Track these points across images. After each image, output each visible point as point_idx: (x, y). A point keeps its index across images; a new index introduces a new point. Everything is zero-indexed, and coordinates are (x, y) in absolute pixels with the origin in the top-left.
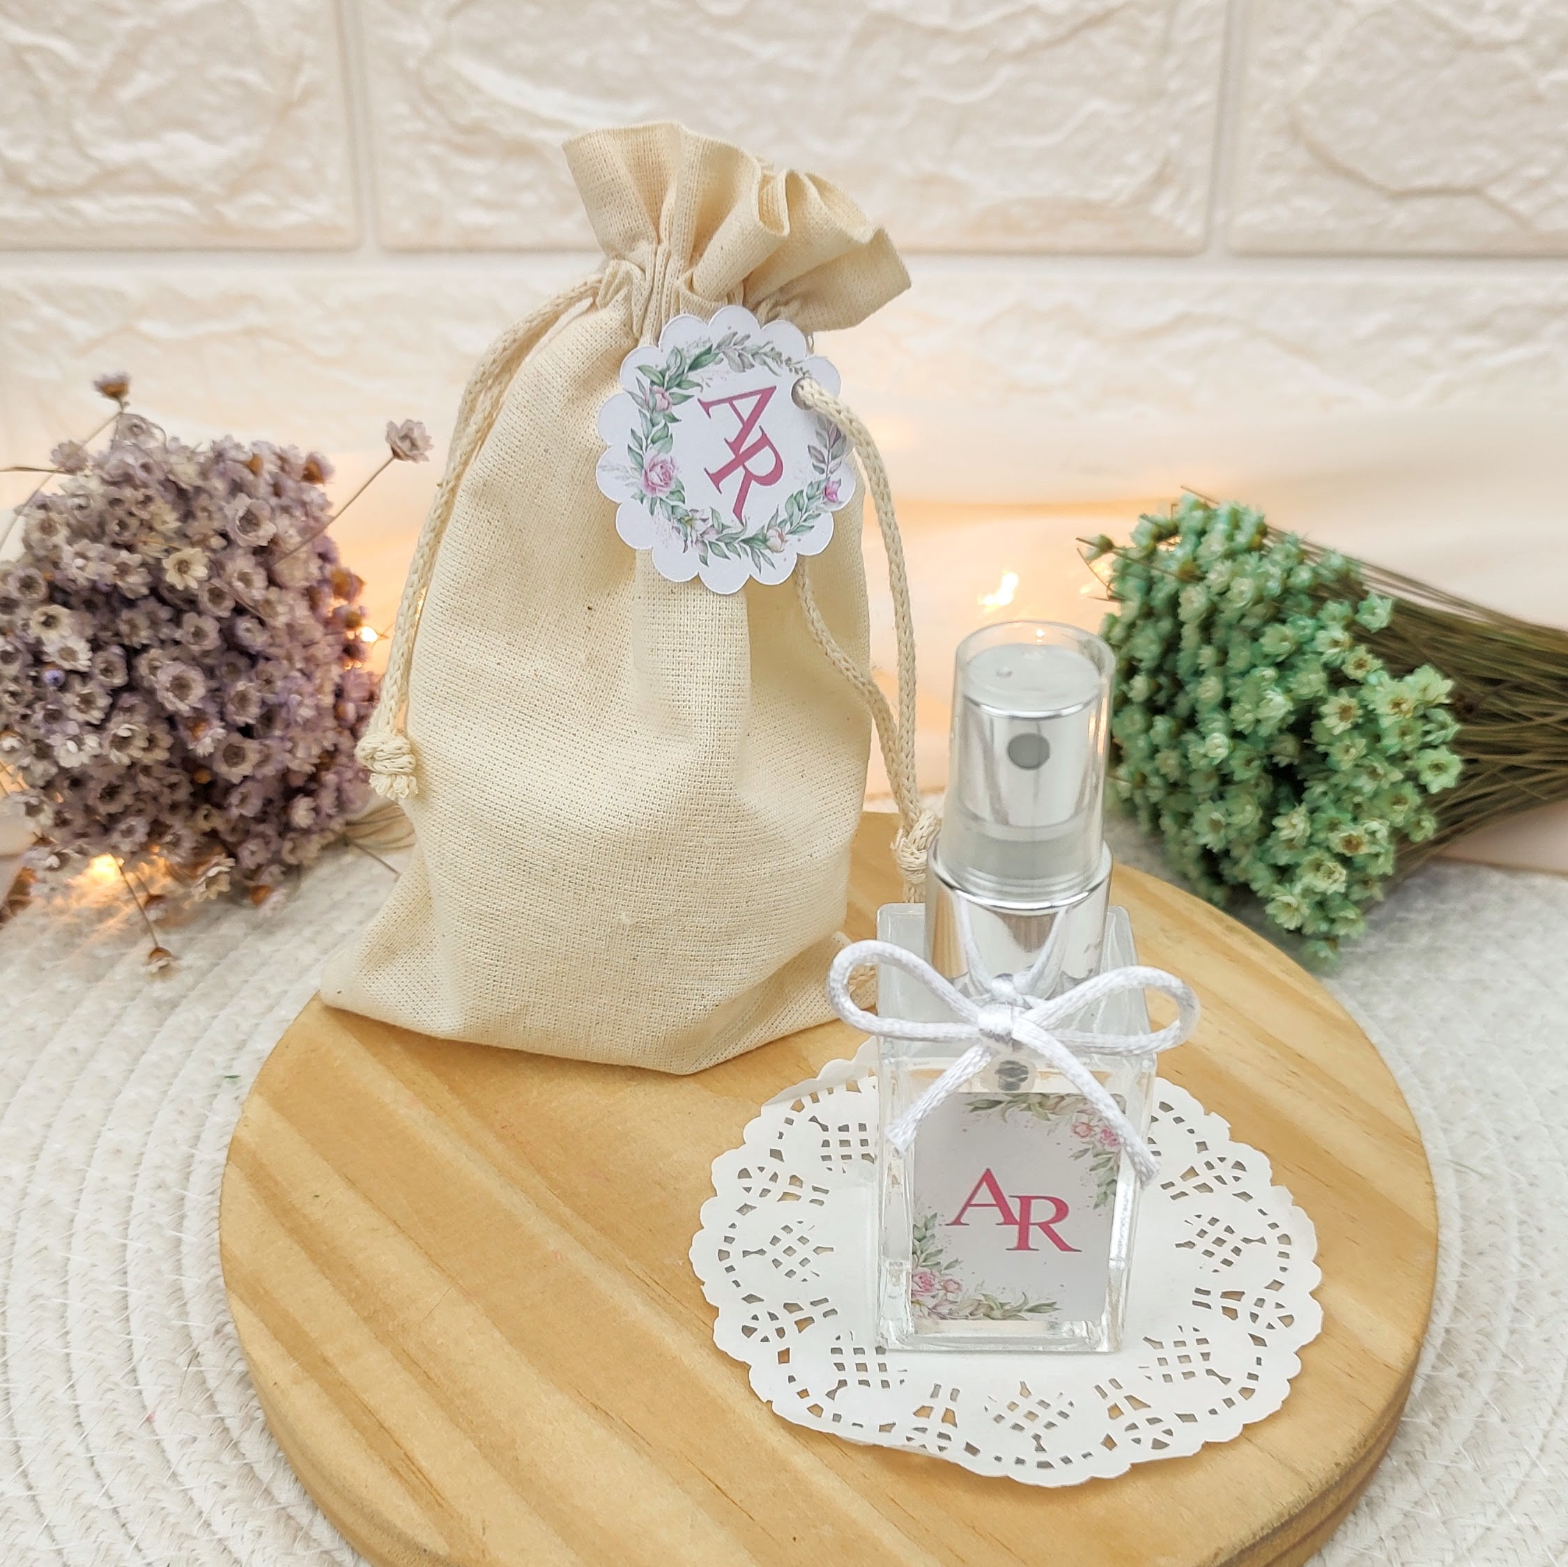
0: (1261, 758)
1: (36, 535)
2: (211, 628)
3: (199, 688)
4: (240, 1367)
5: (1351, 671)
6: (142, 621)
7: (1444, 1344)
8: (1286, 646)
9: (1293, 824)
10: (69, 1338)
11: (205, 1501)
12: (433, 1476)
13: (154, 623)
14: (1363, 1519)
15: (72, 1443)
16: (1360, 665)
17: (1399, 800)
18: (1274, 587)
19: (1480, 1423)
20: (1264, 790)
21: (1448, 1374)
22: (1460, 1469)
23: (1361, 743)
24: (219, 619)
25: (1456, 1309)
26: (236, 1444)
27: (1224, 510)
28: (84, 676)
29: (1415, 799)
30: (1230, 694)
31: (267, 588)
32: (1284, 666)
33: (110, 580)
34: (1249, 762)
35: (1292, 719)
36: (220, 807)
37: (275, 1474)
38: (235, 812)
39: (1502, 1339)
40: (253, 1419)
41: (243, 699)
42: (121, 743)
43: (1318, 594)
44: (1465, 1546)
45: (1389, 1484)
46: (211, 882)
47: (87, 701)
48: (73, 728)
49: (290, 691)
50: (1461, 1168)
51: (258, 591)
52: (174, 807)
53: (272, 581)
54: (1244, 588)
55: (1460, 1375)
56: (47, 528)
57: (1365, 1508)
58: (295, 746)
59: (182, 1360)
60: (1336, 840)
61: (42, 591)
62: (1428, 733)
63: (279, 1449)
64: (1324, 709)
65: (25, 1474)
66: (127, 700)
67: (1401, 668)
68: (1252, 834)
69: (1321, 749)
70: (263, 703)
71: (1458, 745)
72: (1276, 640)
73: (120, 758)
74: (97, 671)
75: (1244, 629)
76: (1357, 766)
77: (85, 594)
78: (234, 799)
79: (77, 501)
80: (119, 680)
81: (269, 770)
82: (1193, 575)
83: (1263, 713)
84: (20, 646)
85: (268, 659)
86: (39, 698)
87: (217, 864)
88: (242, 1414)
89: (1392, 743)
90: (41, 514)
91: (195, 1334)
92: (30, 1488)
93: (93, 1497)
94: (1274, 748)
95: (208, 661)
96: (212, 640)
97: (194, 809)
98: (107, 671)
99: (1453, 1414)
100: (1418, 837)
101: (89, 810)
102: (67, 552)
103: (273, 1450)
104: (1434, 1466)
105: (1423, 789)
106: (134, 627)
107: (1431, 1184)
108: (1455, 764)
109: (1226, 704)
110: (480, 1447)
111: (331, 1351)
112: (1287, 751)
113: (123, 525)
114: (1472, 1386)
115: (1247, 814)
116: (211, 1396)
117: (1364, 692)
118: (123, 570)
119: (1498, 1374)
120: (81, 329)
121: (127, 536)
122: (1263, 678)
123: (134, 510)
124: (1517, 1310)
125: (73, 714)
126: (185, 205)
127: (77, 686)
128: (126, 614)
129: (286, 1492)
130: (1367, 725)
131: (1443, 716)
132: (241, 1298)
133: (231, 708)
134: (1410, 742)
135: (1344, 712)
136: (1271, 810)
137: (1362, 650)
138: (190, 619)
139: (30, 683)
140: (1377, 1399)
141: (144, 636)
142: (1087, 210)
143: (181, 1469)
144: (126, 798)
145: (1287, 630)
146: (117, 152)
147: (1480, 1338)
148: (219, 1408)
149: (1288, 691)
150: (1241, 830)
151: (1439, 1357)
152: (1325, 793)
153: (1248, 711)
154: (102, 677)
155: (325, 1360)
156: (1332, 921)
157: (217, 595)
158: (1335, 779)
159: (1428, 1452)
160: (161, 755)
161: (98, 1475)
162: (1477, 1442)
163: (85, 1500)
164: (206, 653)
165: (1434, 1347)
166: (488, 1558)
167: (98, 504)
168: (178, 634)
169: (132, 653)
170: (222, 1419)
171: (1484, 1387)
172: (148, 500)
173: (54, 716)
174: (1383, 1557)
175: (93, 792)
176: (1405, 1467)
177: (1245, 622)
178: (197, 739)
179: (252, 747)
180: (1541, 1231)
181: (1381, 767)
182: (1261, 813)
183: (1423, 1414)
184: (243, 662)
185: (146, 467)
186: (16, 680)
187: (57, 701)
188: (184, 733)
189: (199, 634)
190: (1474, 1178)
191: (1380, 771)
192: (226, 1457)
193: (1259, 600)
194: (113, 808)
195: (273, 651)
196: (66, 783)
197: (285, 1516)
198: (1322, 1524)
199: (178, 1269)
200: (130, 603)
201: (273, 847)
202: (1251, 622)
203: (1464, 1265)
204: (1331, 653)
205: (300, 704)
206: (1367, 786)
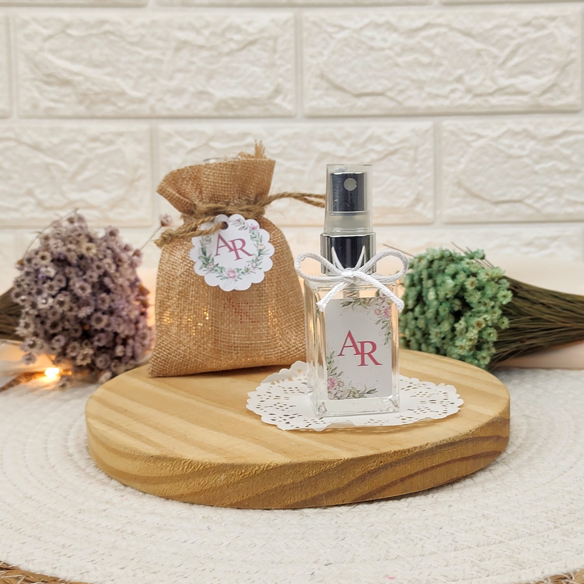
3: (89, 290)
6: (73, 272)
9: (461, 324)
20: (452, 319)
23: (479, 293)
28: (51, 279)
32: (454, 275)
33: (65, 254)
36: (91, 341)
42: (61, 303)
46: (84, 357)
48: (45, 295)
52: (75, 339)
56: (47, 239)
58: (120, 324)
64: (466, 284)
69: (467, 301)
70: (110, 307)
73: (60, 310)
78: (96, 338)
79: (58, 233)
80: (63, 285)
81: (110, 329)
87: (87, 350)
96: (95, 279)
97: (82, 341)
100: (503, 327)
105: (501, 305)
106: (70, 272)
108: (510, 294)
112: (457, 305)
125: (47, 291)
126: (95, 212)
128: (68, 268)
134: (495, 292)
136: (453, 323)
138: (89, 272)
139: (34, 282)
141: (73, 275)
154: (57, 282)
157: (99, 267)
158: (473, 310)
160: (73, 314)
164: (93, 282)
169: (68, 279)
179: (104, 318)
181: (487, 301)
186: (29, 281)
189: (91, 277)
195: (115, 291)
200: (70, 264)
201: (108, 364)
206: (483, 309)
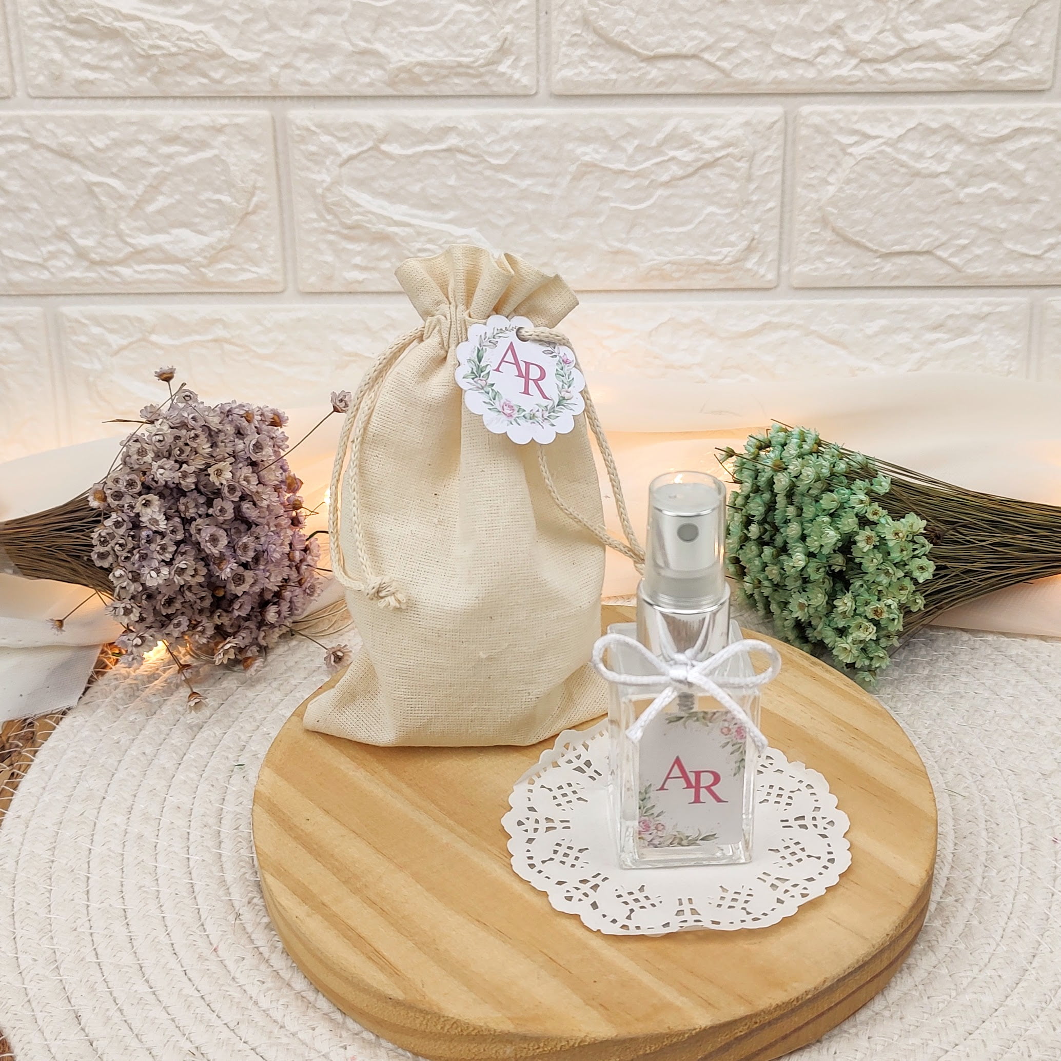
0: (825, 567)
1: (134, 457)
3: (223, 540)
4: (266, 920)
5: (871, 517)
6: (191, 504)
7: (946, 885)
8: (835, 505)
9: (845, 603)
10: (163, 908)
11: (253, 991)
12: (392, 960)
14: (905, 975)
15: (173, 963)
16: (875, 513)
17: (902, 588)
18: (826, 472)
19: (967, 925)
20: (828, 585)
21: (949, 900)
22: (957, 948)
24: (233, 502)
25: (952, 867)
26: (267, 961)
27: (796, 432)
28: (162, 534)
29: (911, 587)
30: (805, 532)
33: (176, 480)
34: (818, 569)
35: (840, 544)
36: (227, 611)
37: (292, 975)
38: (236, 613)
39: (978, 881)
40: (276, 947)
41: (245, 547)
42: (181, 572)
43: (850, 476)
44: (962, 987)
45: (918, 956)
46: (225, 652)
47: (163, 548)
48: (155, 564)
49: (269, 543)
50: (952, 793)
51: (253, 487)
52: (202, 611)
53: (260, 481)
54: (809, 473)
55: (956, 901)
56: (141, 452)
57: (906, 970)
58: (270, 574)
59: (231, 918)
60: (869, 611)
61: (138, 487)
62: (915, 549)
63: (293, 962)
64: (857, 538)
65: (147, 981)
66: (183, 548)
67: (898, 515)
68: (823, 610)
69: (857, 560)
70: (255, 550)
71: (932, 556)
72: (829, 501)
73: (179, 580)
74: (168, 531)
75: (810, 496)
76: (878, 569)
77: (162, 489)
78: (236, 605)
79: (157, 437)
80: (180, 536)
81: (256, 588)
82: (781, 467)
83: (824, 541)
84: (126, 518)
85: (257, 525)
86: (135, 547)
87: (229, 642)
88: (269, 945)
89: (896, 556)
90: (136, 445)
91: (236, 904)
92: (151, 988)
93: (189, 990)
94: (831, 562)
95: (226, 526)
96: (230, 514)
97: (212, 612)
98: (173, 532)
99: (952, 920)
100: (915, 609)
101: (156, 612)
102: (153, 465)
103: (290, 962)
104: (943, 949)
105: (915, 581)
106: (187, 507)
108: (931, 566)
109: (803, 538)
110: (416, 944)
111: (326, 899)
112: (839, 561)
113: (181, 450)
114: (962, 906)
115: (819, 599)
116: (250, 937)
117: (879, 528)
118: (184, 474)
119: (976, 899)
120: (116, 340)
121: (183, 457)
122: (823, 522)
123: (189, 442)
124: (986, 866)
125: (156, 555)
126: (182, 269)
127: (158, 540)
128: (182, 499)
129: (300, 984)
130: (881, 545)
131: (922, 540)
132: (271, 874)
133: (239, 552)
134: (906, 556)
135: (868, 539)
136: (832, 596)
137: (876, 505)
138: (218, 502)
140: (907, 900)
142: (710, 267)
143: (237, 976)
144: (177, 605)
145: (834, 496)
146: (143, 240)
147: (966, 881)
148: (255, 942)
149: (837, 528)
150: (816, 609)
151: (944, 892)
152: (862, 586)
153: (816, 541)
154: (171, 535)
155: (323, 904)
156: (871, 658)
157: (231, 489)
158: (866, 578)
159: (939, 940)
160: (199, 579)
161: (190, 979)
162: (967, 934)
163: (185, 992)
164: (225, 521)
165: (941, 887)
166: (427, 999)
167: (168, 439)
168: (210, 511)
169: (186, 521)
170: (257, 948)
171: (969, 906)
172: (195, 436)
173: (144, 557)
174: (918, 994)
175: (159, 601)
176: (927, 949)
177: (811, 492)
178: (221, 569)
179: (248, 575)
180: (997, 824)
181: (891, 569)
182: (826, 598)
183: (936, 921)
184: (243, 527)
185: (194, 418)
186: (122, 537)
187: (146, 548)
188: (213, 567)
189: (222, 510)
190: (959, 798)
191: (891, 571)
192: (263, 967)
193: (818, 479)
194: (169, 610)
195: (259, 520)
196: (145, 596)
197: (300, 996)
198: (882, 972)
199: (222, 869)
200: (185, 493)
201: (254, 635)
202: (814, 492)
203: (956, 844)
204: (859, 507)
205: (274, 550)
206: (884, 580)
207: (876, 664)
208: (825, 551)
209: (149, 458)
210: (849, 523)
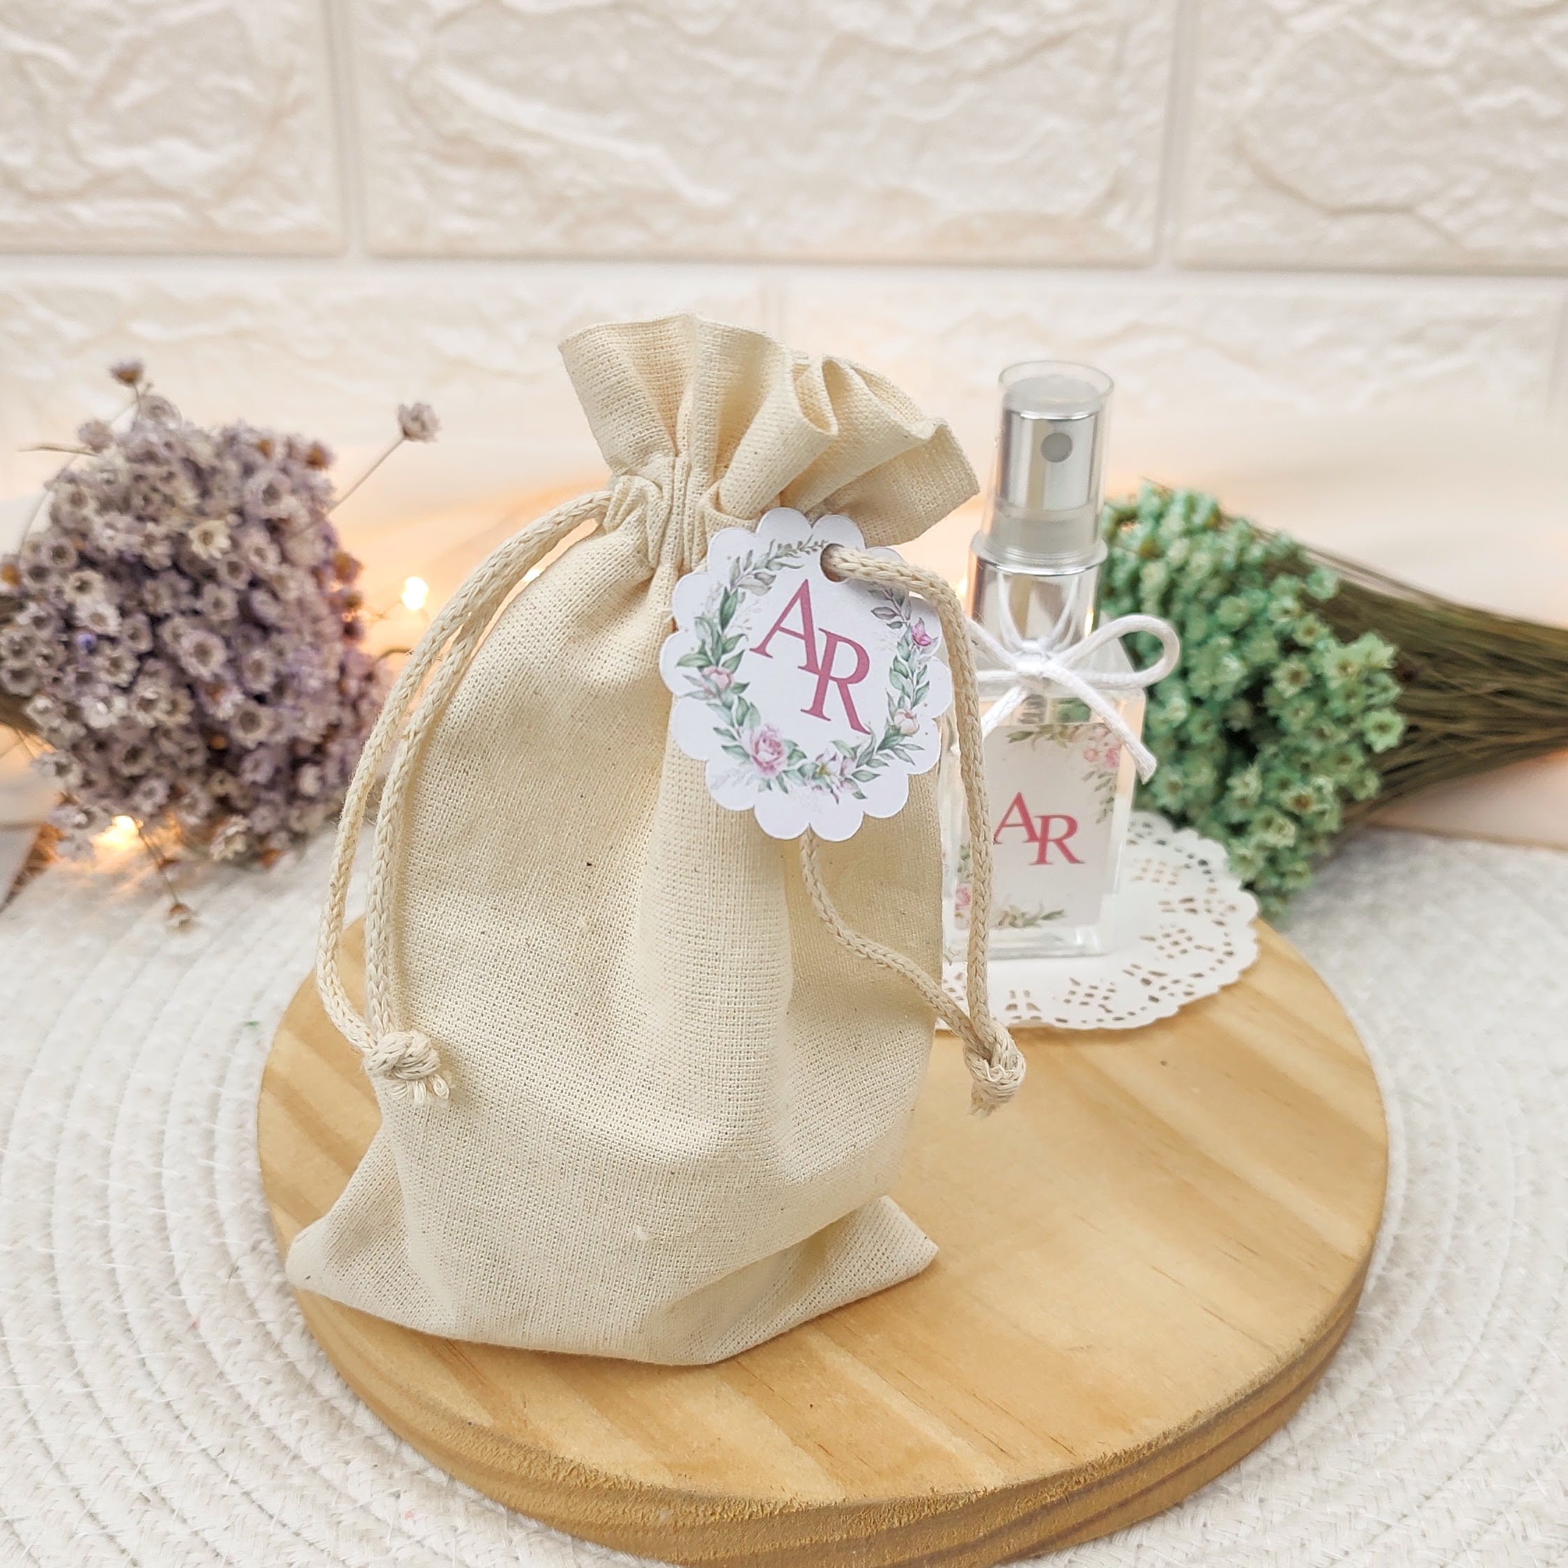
0: (1217, 722)
1: (66, 508)
2: (229, 600)
3: (219, 655)
4: (278, 1280)
5: (1302, 639)
6: (164, 592)
8: (1240, 617)
9: (1247, 783)
10: (112, 1256)
11: (251, 1395)
13: (175, 594)
15: (123, 1346)
16: (1310, 632)
17: (1344, 760)
18: (1229, 561)
20: (1220, 752)
22: (1409, 1355)
23: (1310, 706)
24: (237, 591)
26: (278, 1345)
27: (1180, 495)
28: (112, 640)
29: (1359, 759)
30: (1189, 663)
31: (281, 563)
32: (1239, 635)
33: (138, 550)
34: (1205, 727)
35: (1245, 685)
36: (235, 773)
37: (317, 1371)
38: (249, 777)
40: (294, 1323)
41: (258, 668)
42: (147, 705)
43: (1269, 570)
44: (1416, 1420)
45: (1346, 1368)
46: (229, 840)
47: (116, 664)
48: (102, 690)
49: (301, 662)
51: (272, 567)
52: (190, 772)
53: (285, 558)
54: (1202, 563)
56: (77, 500)
57: (1325, 1390)
58: (305, 715)
59: (222, 1273)
60: (1287, 797)
61: (73, 559)
62: (1370, 696)
63: (320, 1349)
64: (1276, 674)
65: (80, 1374)
66: (152, 665)
67: (1346, 636)
68: (1208, 795)
69: (1272, 712)
70: (277, 674)
71: (1398, 707)
72: (1232, 610)
73: (145, 719)
74: (125, 637)
75: (1201, 602)
76: (1306, 728)
77: (113, 564)
78: (247, 764)
79: (105, 476)
80: (144, 645)
81: (281, 738)
82: (1152, 552)
83: (1220, 679)
84: (53, 613)
85: (280, 631)
86: (69, 661)
87: (235, 824)
88: (282, 1319)
89: (1338, 706)
90: (70, 488)
91: (233, 1250)
92: (86, 1385)
93: (146, 1392)
94: (1230, 713)
95: (226, 632)
96: (230, 610)
97: (208, 775)
98: (134, 637)
100: (1361, 795)
101: (112, 772)
102: (97, 523)
103: (314, 1350)
104: (1387, 1352)
105: (1368, 749)
106: (157, 596)
107: (1380, 1102)
108: (1398, 725)
109: (1185, 674)
112: (1241, 715)
113: (146, 499)
115: (1203, 775)
116: (251, 1304)
117: (1313, 657)
118: (150, 540)
120: (73, 330)
121: (150, 510)
122: (1219, 647)
123: (159, 485)
125: (104, 676)
126: (175, 210)
127: (108, 650)
128: (150, 584)
130: (1316, 688)
131: (1385, 679)
133: (248, 675)
134: (1355, 705)
135: (1295, 677)
136: (1225, 772)
137: (1311, 618)
138: (210, 590)
139: (62, 647)
140: (1337, 1282)
141: (166, 605)
142: (1044, 223)
143: (227, 1368)
144: (147, 761)
145: (1241, 602)
146: (111, 158)
148: (260, 1315)
149: (1243, 658)
150: (1198, 791)
152: (1276, 754)
153: (1203, 678)
154: (130, 643)
156: (1282, 875)
157: (234, 568)
158: (1286, 741)
159: (1380, 1341)
160: (182, 718)
161: (149, 1375)
163: (140, 1395)
164: (224, 623)
167: (124, 479)
168: (199, 605)
169: (156, 621)
170: (264, 1324)
172: (170, 476)
173: (84, 679)
174: (1342, 1430)
175: (118, 752)
177: (1202, 595)
178: (217, 704)
179: (265, 714)
180: (1478, 1151)
181: (1328, 728)
182: (1215, 774)
183: (1375, 1308)
184: (256, 634)
185: (168, 445)
186: (48, 643)
187: (87, 664)
188: (204, 698)
189: (218, 604)
190: (1417, 1106)
191: (1328, 732)
192: (269, 1356)
193: (1216, 572)
194: (135, 770)
195: (283, 624)
196: (92, 746)
198: (1288, 1397)
199: (213, 1192)
200: (154, 574)
201: (282, 814)
202: (1207, 595)
203: (1410, 1181)
204: (1282, 621)
205: (311, 675)
206: (1316, 746)
207: (1291, 883)
208: (1223, 694)
209: (89, 510)
210: (1263, 648)
